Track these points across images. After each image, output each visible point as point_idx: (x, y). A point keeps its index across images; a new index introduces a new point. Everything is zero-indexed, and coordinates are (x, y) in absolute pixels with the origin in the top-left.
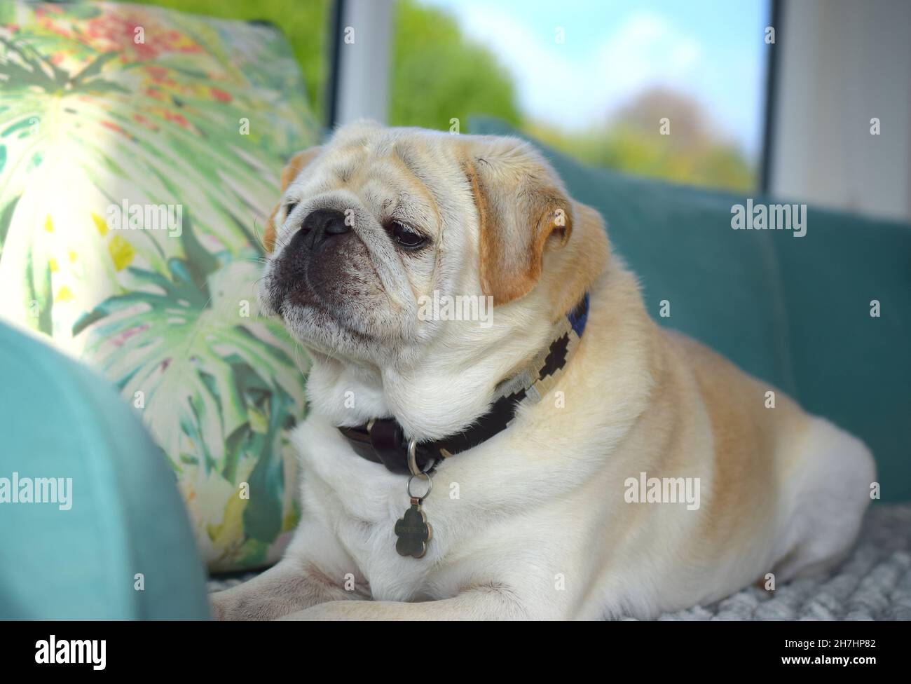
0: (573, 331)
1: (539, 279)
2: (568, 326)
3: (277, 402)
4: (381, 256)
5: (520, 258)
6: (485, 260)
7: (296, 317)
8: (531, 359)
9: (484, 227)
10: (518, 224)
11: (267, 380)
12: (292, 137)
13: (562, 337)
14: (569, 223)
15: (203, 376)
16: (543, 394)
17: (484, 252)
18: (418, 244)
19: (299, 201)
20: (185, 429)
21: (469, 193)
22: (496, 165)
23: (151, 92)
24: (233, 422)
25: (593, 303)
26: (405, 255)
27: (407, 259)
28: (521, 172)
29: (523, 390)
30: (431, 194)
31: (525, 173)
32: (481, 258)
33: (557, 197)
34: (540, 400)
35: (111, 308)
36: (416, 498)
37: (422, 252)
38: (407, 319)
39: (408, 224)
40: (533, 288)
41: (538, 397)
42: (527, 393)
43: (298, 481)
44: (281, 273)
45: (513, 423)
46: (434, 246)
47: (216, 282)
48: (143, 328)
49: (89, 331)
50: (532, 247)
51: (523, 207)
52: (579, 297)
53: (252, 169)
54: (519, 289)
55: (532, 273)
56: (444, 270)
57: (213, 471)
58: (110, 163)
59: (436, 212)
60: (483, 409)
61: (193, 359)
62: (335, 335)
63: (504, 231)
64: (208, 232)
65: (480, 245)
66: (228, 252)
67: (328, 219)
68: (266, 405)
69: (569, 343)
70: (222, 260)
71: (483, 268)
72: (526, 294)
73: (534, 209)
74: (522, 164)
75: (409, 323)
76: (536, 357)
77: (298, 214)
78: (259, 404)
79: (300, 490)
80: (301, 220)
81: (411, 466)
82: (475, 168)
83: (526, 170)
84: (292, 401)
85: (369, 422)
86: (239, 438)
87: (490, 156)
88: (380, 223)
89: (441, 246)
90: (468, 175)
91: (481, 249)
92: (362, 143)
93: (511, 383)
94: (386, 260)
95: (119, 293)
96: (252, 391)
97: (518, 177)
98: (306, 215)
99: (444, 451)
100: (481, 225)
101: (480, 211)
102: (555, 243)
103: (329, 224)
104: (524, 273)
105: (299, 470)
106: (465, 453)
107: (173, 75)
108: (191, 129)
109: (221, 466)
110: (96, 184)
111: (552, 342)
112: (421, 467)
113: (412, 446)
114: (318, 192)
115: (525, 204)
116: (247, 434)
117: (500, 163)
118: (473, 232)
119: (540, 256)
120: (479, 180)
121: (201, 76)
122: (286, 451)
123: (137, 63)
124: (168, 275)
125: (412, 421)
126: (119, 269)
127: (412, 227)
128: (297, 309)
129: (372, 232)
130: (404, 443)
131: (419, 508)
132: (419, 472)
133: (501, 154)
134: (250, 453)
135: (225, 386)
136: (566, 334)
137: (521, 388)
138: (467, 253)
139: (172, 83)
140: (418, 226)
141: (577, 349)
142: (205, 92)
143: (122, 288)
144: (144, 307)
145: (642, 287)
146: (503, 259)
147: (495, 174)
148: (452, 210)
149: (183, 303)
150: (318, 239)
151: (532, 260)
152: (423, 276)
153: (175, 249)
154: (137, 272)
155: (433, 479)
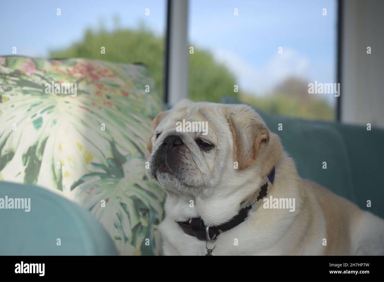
0: (269, 182)
1: (257, 159)
2: (267, 179)
3: (151, 214)
4: (195, 153)
5: (249, 151)
6: (236, 153)
7: (162, 177)
8: (253, 193)
9: (235, 140)
10: (248, 138)
11: (147, 205)
12: (153, 108)
13: (265, 184)
14: (268, 137)
15: (122, 204)
16: (258, 207)
17: (236, 150)
18: (209, 148)
19: (161, 132)
20: (116, 226)
21: (228, 127)
22: (239, 115)
23: (98, 93)
24: (135, 222)
25: (277, 170)
26: (204, 152)
27: (205, 153)
28: (248, 118)
29: (251, 205)
30: (214, 127)
31: (250, 118)
32: (234, 152)
33: (263, 127)
34: (258, 209)
35: (85, 179)
36: (209, 250)
37: (211, 150)
38: (206, 178)
39: (205, 140)
40: (255, 163)
41: (257, 208)
42: (252, 206)
43: (161, 245)
44: (155, 161)
45: (247, 219)
46: (216, 148)
47: (126, 167)
48: (98, 186)
49: (77, 188)
50: (254, 147)
51: (250, 132)
52: (271, 168)
53: (138, 122)
54: (249, 164)
55: (254, 157)
56: (220, 157)
57: (127, 243)
58: (83, 122)
59: (216, 134)
60: (236, 213)
61: (118, 198)
62: (177, 183)
63: (243, 141)
64: (122, 147)
65: (234, 147)
66: (130, 155)
67: (174, 139)
68: (147, 215)
69: (268, 186)
70: (128, 158)
71: (236, 156)
72: (252, 166)
73: (254, 132)
74: (249, 115)
75: (207, 179)
76: (256, 192)
77: (161, 138)
78: (144, 215)
79: (162, 249)
80: (163, 140)
81: (207, 237)
82: (230, 117)
83: (250, 117)
84: (157, 213)
85: (189, 220)
86: (137, 228)
87: (236, 112)
88: (194, 140)
89: (219, 148)
90: (228, 120)
91: (234, 149)
92: (185, 109)
93: (246, 203)
94: (197, 154)
95: (88, 173)
96: (142, 209)
97: (247, 120)
98: (165, 138)
99: (220, 231)
100: (234, 139)
101: (233, 133)
102: (263, 145)
103: (174, 141)
104: (251, 157)
105: (161, 241)
106: (228, 231)
107: (106, 86)
108: (114, 107)
109: (130, 240)
110: (78, 130)
111: (261, 186)
112: (211, 237)
113: (207, 229)
114: (169, 129)
115: (250, 130)
116: (140, 227)
117: (240, 115)
118: (230, 142)
119: (257, 150)
120: (232, 121)
121: (117, 86)
122: (156, 233)
123: (92, 82)
124: (107, 165)
125: (208, 218)
126: (88, 163)
127: (207, 141)
128: (163, 174)
129: (191, 143)
130: (204, 228)
131: (211, 254)
132: (210, 239)
133: (240, 111)
134: (141, 235)
135: (131, 208)
136: (267, 183)
137: (250, 205)
138: (228, 151)
139: (105, 89)
140: (209, 141)
141: (271, 189)
142: (118, 92)
143: (89, 171)
144: (98, 178)
145: (296, 164)
146: (243, 152)
147: (238, 119)
148: (222, 133)
149: (113, 176)
150: (170, 147)
151: (254, 152)
152: (212, 160)
153: (109, 154)
154: (94, 164)
155: (216, 242)
